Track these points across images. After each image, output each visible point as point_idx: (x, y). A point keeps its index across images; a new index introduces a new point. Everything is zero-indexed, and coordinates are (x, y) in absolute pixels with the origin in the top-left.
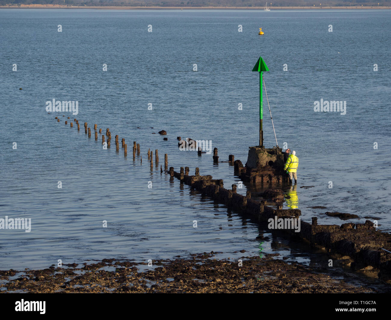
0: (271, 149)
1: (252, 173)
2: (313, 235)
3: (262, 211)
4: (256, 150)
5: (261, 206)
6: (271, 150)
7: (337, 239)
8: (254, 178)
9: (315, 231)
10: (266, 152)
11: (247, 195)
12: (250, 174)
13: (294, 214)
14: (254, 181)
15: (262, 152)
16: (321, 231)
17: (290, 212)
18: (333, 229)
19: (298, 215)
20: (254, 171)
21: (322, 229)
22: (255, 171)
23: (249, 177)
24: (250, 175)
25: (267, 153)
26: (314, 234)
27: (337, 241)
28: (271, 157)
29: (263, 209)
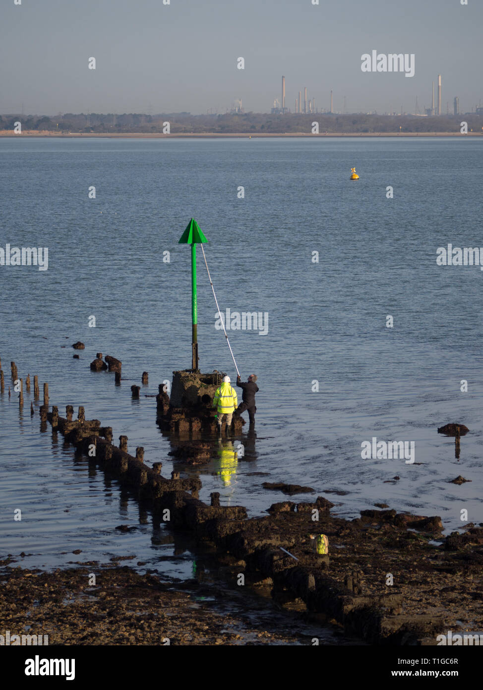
0: (209, 375)
1: (174, 416)
2: (200, 524)
3: (144, 482)
4: (181, 376)
5: (142, 474)
6: (209, 377)
7: (228, 531)
8: (177, 424)
9: (202, 517)
10: (198, 380)
11: (137, 455)
12: (171, 417)
13: (189, 488)
14: (177, 430)
15: (192, 380)
16: (214, 516)
17: (183, 484)
18: (234, 513)
19: (196, 489)
20: (177, 413)
21: (216, 513)
22: (179, 413)
23: (169, 423)
24: (171, 419)
25: (199, 382)
26: (201, 522)
27: (228, 535)
28: (206, 388)
29: (146, 478)
